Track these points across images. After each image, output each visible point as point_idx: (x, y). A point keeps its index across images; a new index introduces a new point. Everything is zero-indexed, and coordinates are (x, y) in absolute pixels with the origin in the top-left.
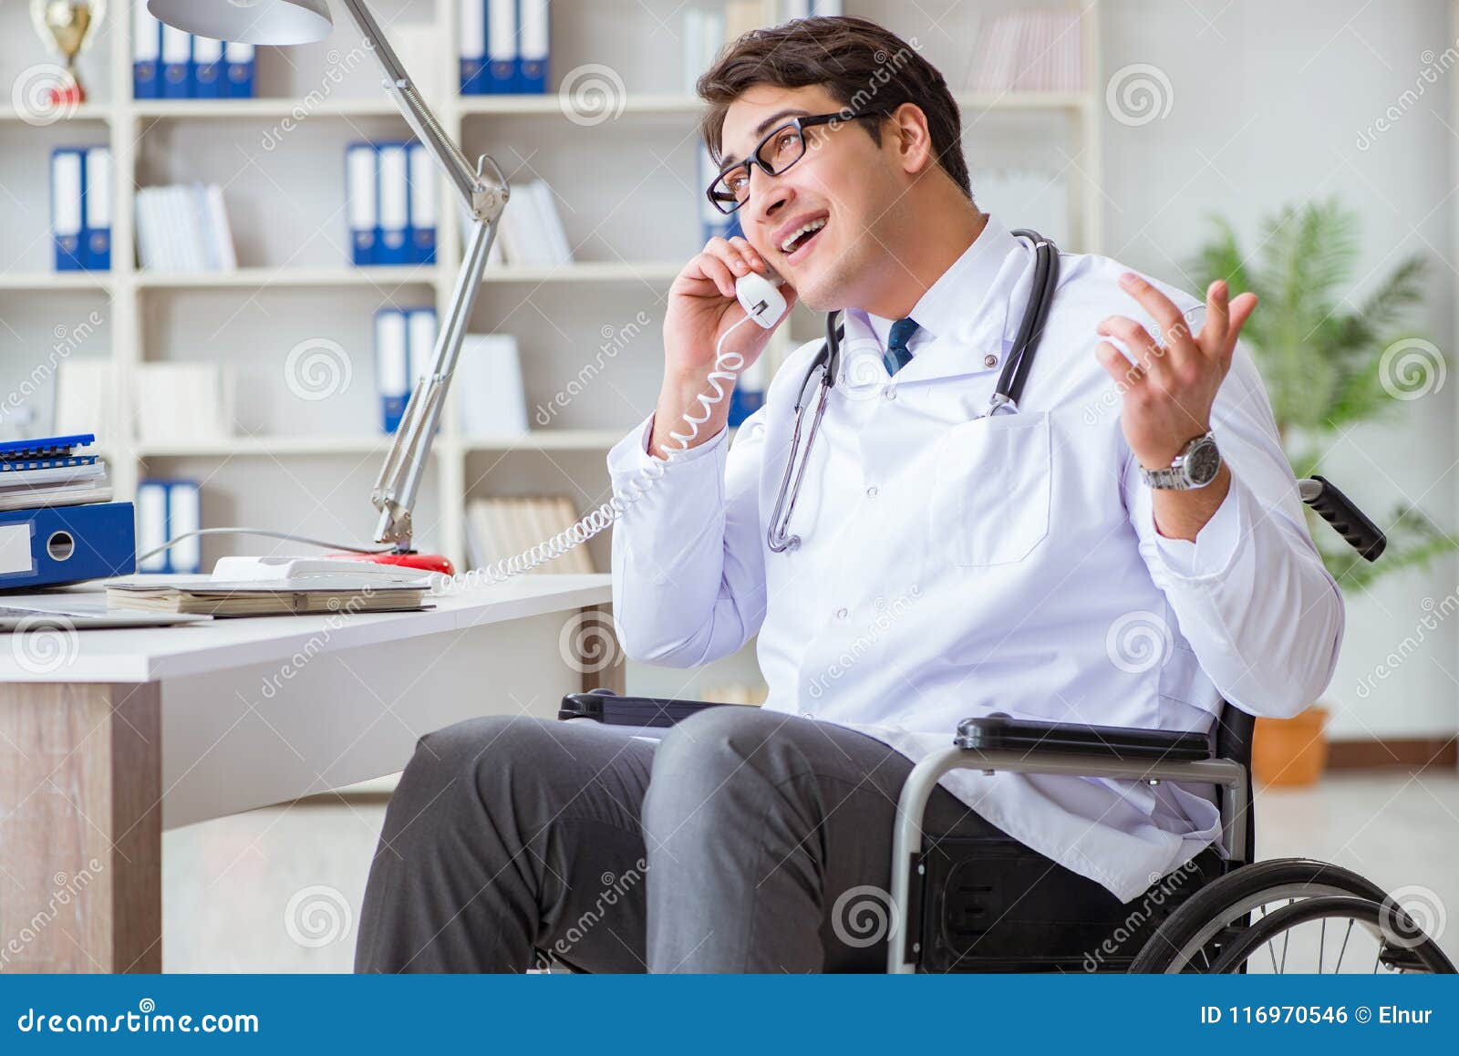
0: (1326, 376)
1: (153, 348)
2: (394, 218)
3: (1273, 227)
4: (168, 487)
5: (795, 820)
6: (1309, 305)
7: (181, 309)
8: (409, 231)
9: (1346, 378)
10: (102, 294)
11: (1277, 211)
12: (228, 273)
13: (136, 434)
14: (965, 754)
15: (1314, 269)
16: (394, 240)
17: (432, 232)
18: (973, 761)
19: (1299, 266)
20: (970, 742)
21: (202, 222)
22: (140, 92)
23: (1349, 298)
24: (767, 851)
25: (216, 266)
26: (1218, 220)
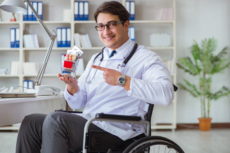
0: (212, 66)
1: (26, 60)
2: (64, 40)
3: (203, 42)
4: (28, 82)
5: (61, 127)
6: (209, 54)
7: (31, 54)
8: (66, 42)
9: (215, 66)
10: (18, 51)
11: (204, 39)
12: (38, 48)
13: (23, 73)
14: (96, 119)
15: (210, 48)
16: (64, 43)
17: (70, 42)
18: (98, 120)
19: (207, 48)
20: (97, 117)
21: (34, 40)
22: (24, 20)
23: (216, 53)
24: (56, 131)
25: (36, 47)
26: (195, 41)
